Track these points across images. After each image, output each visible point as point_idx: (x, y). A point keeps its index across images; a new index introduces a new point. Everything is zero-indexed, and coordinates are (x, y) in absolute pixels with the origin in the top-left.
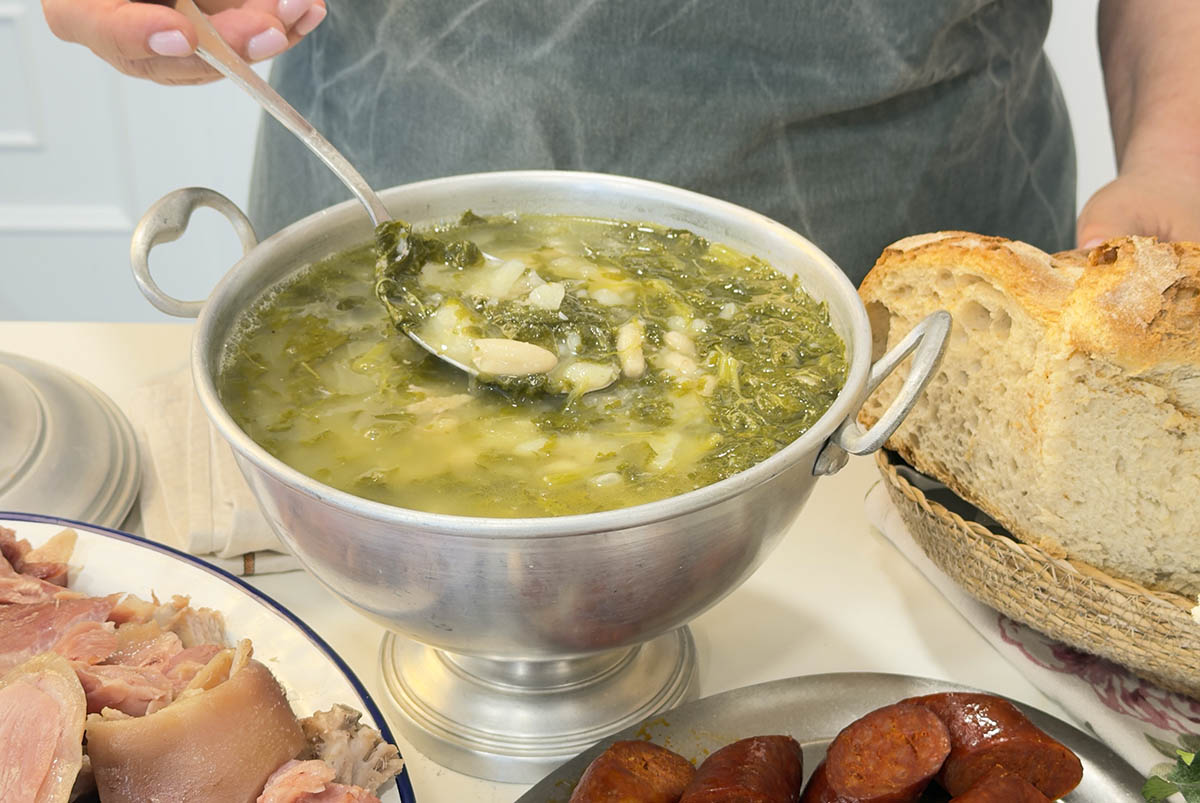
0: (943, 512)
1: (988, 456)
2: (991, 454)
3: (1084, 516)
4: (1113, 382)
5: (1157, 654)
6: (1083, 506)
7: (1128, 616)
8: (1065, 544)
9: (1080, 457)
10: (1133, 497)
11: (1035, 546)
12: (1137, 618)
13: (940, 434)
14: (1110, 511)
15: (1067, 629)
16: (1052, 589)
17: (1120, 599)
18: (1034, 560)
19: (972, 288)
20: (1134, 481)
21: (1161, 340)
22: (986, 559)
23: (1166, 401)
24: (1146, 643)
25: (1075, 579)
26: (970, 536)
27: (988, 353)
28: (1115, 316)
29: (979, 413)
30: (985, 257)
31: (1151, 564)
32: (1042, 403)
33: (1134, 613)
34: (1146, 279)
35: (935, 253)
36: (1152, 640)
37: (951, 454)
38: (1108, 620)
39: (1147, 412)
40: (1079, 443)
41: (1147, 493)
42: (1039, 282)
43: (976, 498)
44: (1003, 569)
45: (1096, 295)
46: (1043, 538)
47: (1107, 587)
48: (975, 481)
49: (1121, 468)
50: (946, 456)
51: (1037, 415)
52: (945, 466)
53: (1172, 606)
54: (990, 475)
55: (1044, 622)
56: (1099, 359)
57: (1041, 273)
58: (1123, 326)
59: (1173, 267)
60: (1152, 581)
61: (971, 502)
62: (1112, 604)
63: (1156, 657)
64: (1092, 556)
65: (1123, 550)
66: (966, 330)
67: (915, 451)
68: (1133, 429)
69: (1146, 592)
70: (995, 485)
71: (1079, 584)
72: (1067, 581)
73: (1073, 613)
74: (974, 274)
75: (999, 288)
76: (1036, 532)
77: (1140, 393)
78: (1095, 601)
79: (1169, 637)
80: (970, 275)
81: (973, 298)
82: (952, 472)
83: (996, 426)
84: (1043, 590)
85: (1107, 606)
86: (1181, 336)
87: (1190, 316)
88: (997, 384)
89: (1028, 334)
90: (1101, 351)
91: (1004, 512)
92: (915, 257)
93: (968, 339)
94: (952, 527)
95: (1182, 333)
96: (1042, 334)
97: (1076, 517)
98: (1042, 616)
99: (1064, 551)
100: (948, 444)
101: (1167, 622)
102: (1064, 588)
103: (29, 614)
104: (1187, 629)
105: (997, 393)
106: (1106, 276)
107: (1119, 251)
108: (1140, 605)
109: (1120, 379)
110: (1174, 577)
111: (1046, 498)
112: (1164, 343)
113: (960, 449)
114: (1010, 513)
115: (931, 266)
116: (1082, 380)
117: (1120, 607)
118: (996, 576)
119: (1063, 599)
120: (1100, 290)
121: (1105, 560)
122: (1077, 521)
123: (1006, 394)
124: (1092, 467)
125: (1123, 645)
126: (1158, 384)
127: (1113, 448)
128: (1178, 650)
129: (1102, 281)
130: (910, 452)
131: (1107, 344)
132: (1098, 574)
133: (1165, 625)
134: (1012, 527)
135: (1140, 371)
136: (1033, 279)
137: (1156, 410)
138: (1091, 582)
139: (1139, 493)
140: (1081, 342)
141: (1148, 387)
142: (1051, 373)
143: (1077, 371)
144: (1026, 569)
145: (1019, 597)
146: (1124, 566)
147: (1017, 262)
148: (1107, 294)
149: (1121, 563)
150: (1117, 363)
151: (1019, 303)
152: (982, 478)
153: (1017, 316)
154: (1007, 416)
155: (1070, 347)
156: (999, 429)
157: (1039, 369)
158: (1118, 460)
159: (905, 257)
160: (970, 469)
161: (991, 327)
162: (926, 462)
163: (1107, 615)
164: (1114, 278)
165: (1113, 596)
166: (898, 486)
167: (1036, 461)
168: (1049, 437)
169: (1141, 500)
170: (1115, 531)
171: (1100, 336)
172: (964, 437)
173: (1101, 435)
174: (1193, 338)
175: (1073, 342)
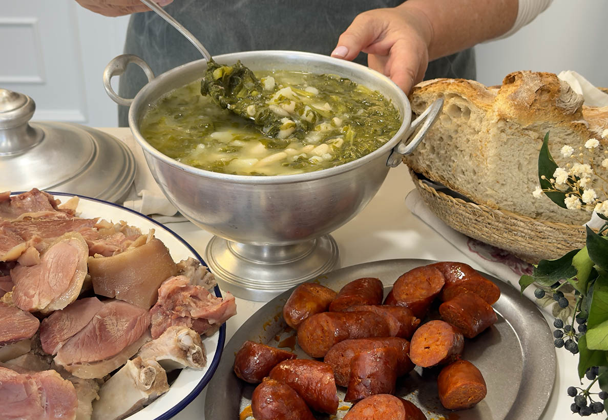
0: (444, 195)
1: (462, 170)
2: (464, 169)
3: (505, 190)
4: (516, 131)
5: (538, 246)
6: (505, 186)
7: (526, 231)
8: (497, 203)
9: (503, 164)
10: (526, 180)
11: (485, 205)
12: (529, 231)
13: (440, 164)
14: (516, 187)
15: (500, 239)
16: (493, 223)
17: (522, 224)
18: (485, 211)
19: (453, 99)
20: (526, 173)
21: (536, 112)
22: (464, 213)
23: (538, 138)
24: (533, 242)
25: (503, 217)
26: (456, 204)
27: (461, 126)
28: (516, 103)
29: (457, 152)
30: (458, 85)
31: (534, 209)
32: (486, 143)
33: (528, 229)
34: (528, 87)
35: (435, 87)
36: (536, 240)
37: (446, 171)
38: (517, 234)
39: (530, 143)
40: (503, 158)
41: (531, 178)
42: (481, 95)
43: (458, 189)
44: (471, 216)
45: (507, 95)
46: (488, 201)
47: (516, 219)
48: (457, 182)
49: (520, 168)
50: (443, 172)
51: (484, 149)
52: (443, 177)
53: (544, 225)
54: (463, 178)
55: (490, 237)
56: (510, 121)
57: (482, 91)
58: (519, 107)
59: (539, 81)
60: (535, 216)
61: (455, 191)
62: (519, 227)
63: (537, 248)
64: (509, 207)
65: (522, 204)
66: (451, 117)
67: (430, 172)
68: (525, 151)
69: (533, 220)
70: (466, 182)
71: (504, 219)
72: (499, 218)
73: (502, 232)
74: (453, 92)
75: (464, 98)
76: (485, 199)
77: (527, 135)
78: (511, 226)
79: (543, 238)
80: (452, 94)
81: (454, 103)
82: (447, 179)
83: (465, 157)
84: (489, 224)
85: (517, 228)
86: (544, 110)
87: (546, 101)
88: (465, 139)
89: (478, 116)
90: (511, 118)
91: (471, 193)
92: (427, 89)
93: (452, 122)
94: (448, 201)
95: (544, 108)
96: (484, 114)
97: (502, 191)
98: (489, 235)
99: (497, 206)
100: (444, 167)
101: (542, 232)
102: (498, 222)
103: (62, 223)
104: (550, 234)
105: (465, 143)
106: (511, 88)
107: (516, 77)
108: (530, 226)
109: (519, 129)
110: (543, 214)
111: (489, 183)
112: (537, 113)
113: (450, 169)
114: (473, 193)
115: (434, 92)
116: (503, 131)
117: (522, 227)
118: (468, 220)
119: (498, 226)
120: (509, 93)
121: (514, 209)
122: (503, 193)
123: (469, 143)
124: (508, 169)
125: (524, 244)
126: (535, 131)
127: (516, 160)
128: (547, 244)
129: (509, 90)
130: (427, 173)
131: (513, 115)
132: (512, 214)
133: (542, 233)
134: (474, 199)
135: (527, 125)
136: (479, 93)
137: (534, 142)
138: (509, 218)
139: (528, 178)
140: (502, 115)
141: (531, 133)
142: (490, 130)
143: (501, 127)
144: (481, 216)
145: (479, 228)
146: (522, 211)
147: (472, 87)
148: (512, 94)
149: (521, 210)
150: (518, 122)
151: (473, 103)
152: (460, 180)
153: (473, 108)
154: (470, 152)
155: (498, 117)
156: (467, 158)
157: (484, 129)
158: (519, 165)
159: (422, 89)
160: (455, 177)
161: (462, 115)
162: (435, 176)
163: (517, 231)
164: (514, 88)
165: (519, 222)
166: (423, 187)
167: (484, 168)
168: (490, 157)
169: (529, 182)
170: (518, 196)
171: (510, 112)
172: (451, 164)
173: (512, 154)
174: (548, 110)
175: (499, 115)
